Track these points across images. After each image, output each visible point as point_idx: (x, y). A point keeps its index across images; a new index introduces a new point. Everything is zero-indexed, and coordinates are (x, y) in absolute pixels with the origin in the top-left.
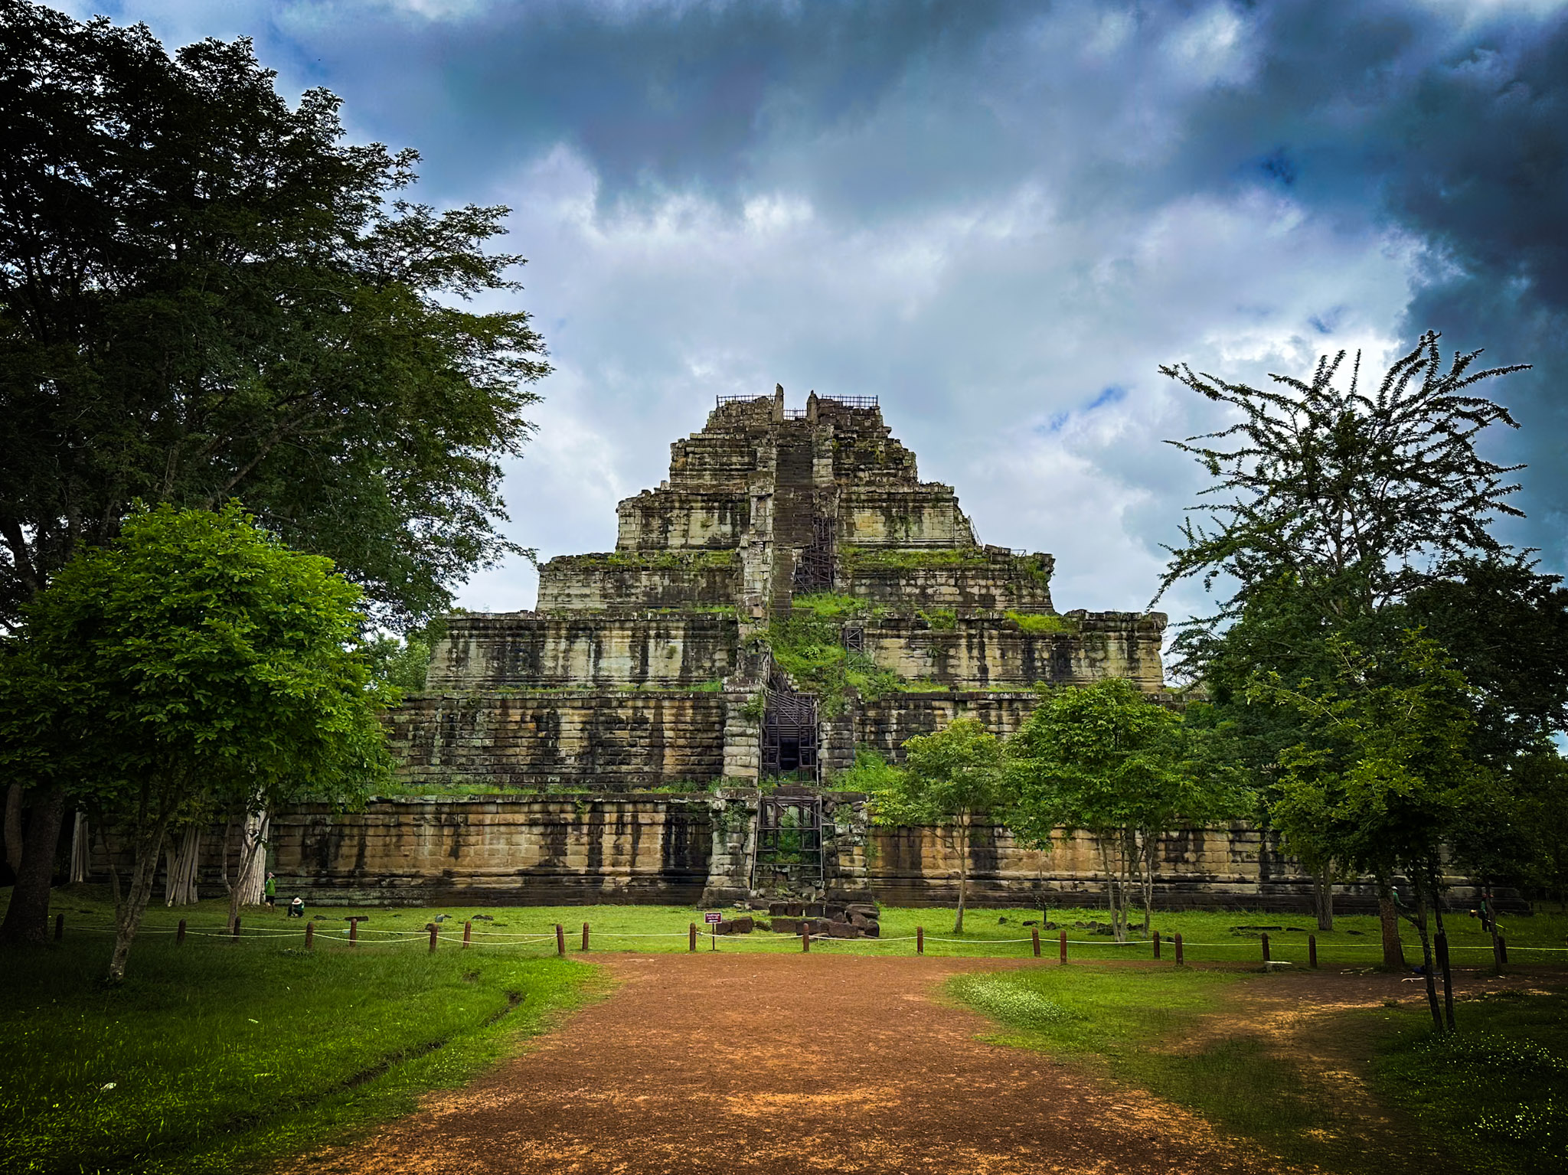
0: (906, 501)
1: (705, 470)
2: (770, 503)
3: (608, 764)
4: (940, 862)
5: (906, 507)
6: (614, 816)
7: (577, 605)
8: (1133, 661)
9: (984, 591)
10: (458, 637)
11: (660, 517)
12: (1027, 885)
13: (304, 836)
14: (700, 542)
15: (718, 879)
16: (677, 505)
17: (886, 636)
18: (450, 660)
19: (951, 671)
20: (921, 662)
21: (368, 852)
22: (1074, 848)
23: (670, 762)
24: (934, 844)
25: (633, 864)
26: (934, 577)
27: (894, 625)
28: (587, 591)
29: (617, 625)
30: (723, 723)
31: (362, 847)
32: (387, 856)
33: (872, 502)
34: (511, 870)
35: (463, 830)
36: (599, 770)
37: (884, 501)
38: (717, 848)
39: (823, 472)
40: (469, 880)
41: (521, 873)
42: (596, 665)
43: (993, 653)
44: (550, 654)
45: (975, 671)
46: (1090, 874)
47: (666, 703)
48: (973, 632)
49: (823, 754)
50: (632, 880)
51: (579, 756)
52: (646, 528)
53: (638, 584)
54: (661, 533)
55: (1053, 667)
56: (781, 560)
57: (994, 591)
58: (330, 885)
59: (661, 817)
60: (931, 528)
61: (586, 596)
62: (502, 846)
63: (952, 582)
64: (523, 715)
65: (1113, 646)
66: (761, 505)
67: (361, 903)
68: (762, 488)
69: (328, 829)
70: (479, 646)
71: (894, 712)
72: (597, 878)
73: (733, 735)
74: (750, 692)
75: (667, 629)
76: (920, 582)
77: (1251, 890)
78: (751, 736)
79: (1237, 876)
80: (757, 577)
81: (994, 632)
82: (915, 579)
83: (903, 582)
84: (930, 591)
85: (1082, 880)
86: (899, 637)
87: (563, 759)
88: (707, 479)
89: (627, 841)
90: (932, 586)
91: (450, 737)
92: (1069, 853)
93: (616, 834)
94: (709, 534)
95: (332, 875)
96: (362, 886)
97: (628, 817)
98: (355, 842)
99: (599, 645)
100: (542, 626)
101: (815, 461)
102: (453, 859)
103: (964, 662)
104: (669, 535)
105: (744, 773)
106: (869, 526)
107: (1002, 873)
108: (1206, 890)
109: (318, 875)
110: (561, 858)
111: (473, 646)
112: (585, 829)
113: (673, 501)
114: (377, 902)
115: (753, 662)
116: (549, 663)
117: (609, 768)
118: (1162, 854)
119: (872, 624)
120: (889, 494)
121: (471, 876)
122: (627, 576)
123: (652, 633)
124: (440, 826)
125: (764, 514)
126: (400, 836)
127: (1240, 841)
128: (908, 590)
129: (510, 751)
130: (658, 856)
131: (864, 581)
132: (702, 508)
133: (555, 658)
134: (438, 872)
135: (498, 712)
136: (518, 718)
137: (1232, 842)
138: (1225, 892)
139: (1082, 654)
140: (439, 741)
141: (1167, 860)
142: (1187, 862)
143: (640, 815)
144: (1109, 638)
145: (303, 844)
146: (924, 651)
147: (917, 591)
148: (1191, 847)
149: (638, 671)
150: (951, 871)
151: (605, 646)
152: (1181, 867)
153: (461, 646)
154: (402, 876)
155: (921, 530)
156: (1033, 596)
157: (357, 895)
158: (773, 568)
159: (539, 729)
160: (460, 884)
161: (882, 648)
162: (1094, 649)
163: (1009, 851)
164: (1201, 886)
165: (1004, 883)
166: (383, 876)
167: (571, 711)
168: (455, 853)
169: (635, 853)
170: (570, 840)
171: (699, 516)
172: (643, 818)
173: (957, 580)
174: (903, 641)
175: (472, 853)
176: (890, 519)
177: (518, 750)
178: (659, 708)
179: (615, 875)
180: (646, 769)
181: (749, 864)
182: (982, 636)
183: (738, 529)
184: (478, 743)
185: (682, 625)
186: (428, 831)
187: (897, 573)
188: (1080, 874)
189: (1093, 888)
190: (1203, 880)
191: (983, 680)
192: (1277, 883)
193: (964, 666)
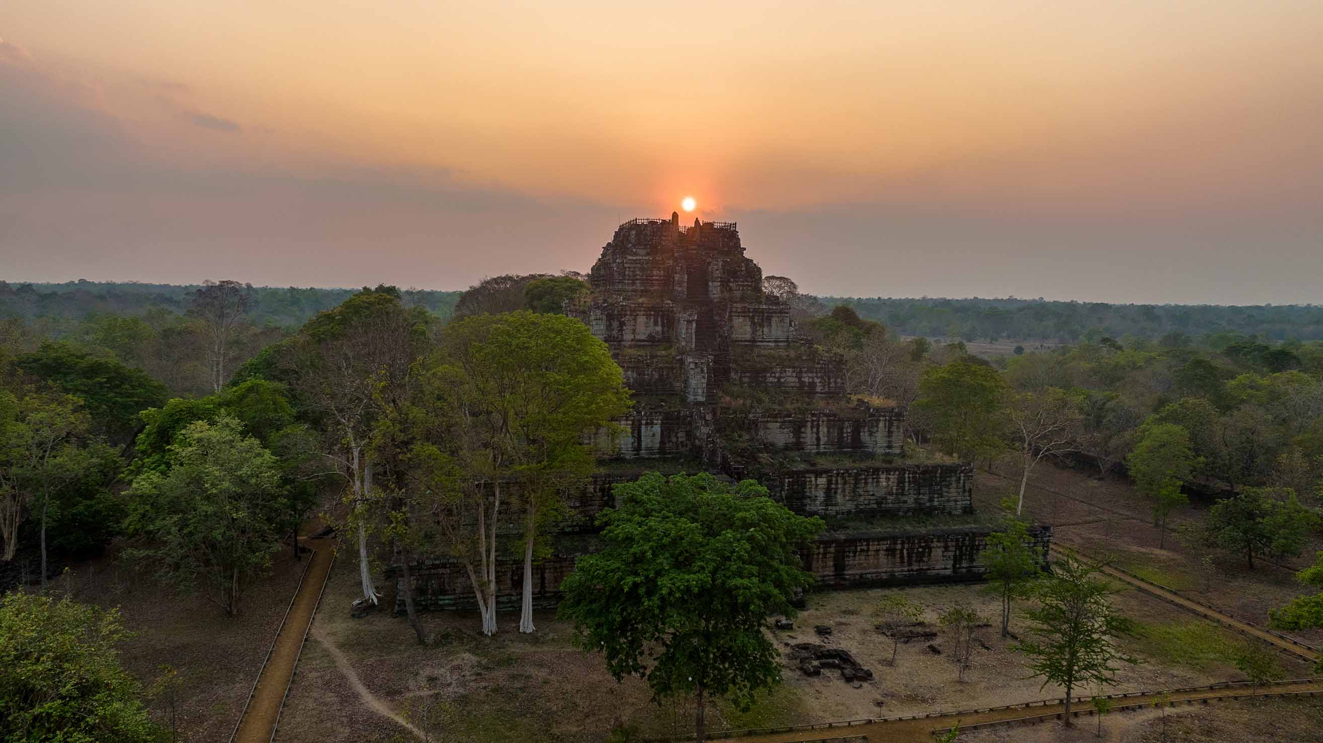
0: (763, 313)
1: (637, 279)
2: (694, 325)
4: (820, 570)
5: (763, 316)
9: (811, 380)
12: (857, 577)
14: (643, 337)
16: (628, 313)
17: (770, 422)
19: (802, 440)
20: (787, 435)
22: (878, 560)
26: (785, 372)
27: (774, 416)
33: (744, 313)
37: (749, 312)
39: (715, 292)
42: (612, 441)
43: (823, 430)
45: (814, 440)
46: (884, 570)
48: (815, 419)
52: (609, 327)
54: (619, 330)
57: (817, 381)
60: (776, 329)
63: (794, 374)
68: (690, 316)
75: (652, 420)
76: (777, 375)
77: (948, 572)
79: (943, 567)
80: (699, 386)
81: (825, 419)
84: (782, 380)
85: (880, 573)
92: (876, 562)
94: (648, 332)
101: (710, 284)
106: (742, 328)
107: (846, 572)
108: (931, 575)
113: (626, 311)
118: (914, 559)
120: (754, 309)
123: (644, 422)
125: (691, 332)
127: (946, 551)
128: (771, 379)
131: (747, 374)
132: (643, 315)
137: (943, 551)
138: (938, 574)
139: (866, 429)
141: (916, 561)
142: (924, 561)
144: (880, 420)
146: (789, 430)
147: (776, 380)
148: (926, 555)
149: (636, 444)
152: (921, 564)
155: (770, 331)
156: (836, 382)
161: (767, 428)
162: (873, 427)
163: (850, 563)
164: (929, 571)
171: (642, 319)
174: (778, 424)
176: (753, 324)
182: (818, 421)
183: (665, 329)
185: (660, 418)
187: (764, 368)
188: (880, 570)
189: (884, 576)
190: (929, 569)
191: (818, 445)
192: (959, 568)
193: (808, 436)
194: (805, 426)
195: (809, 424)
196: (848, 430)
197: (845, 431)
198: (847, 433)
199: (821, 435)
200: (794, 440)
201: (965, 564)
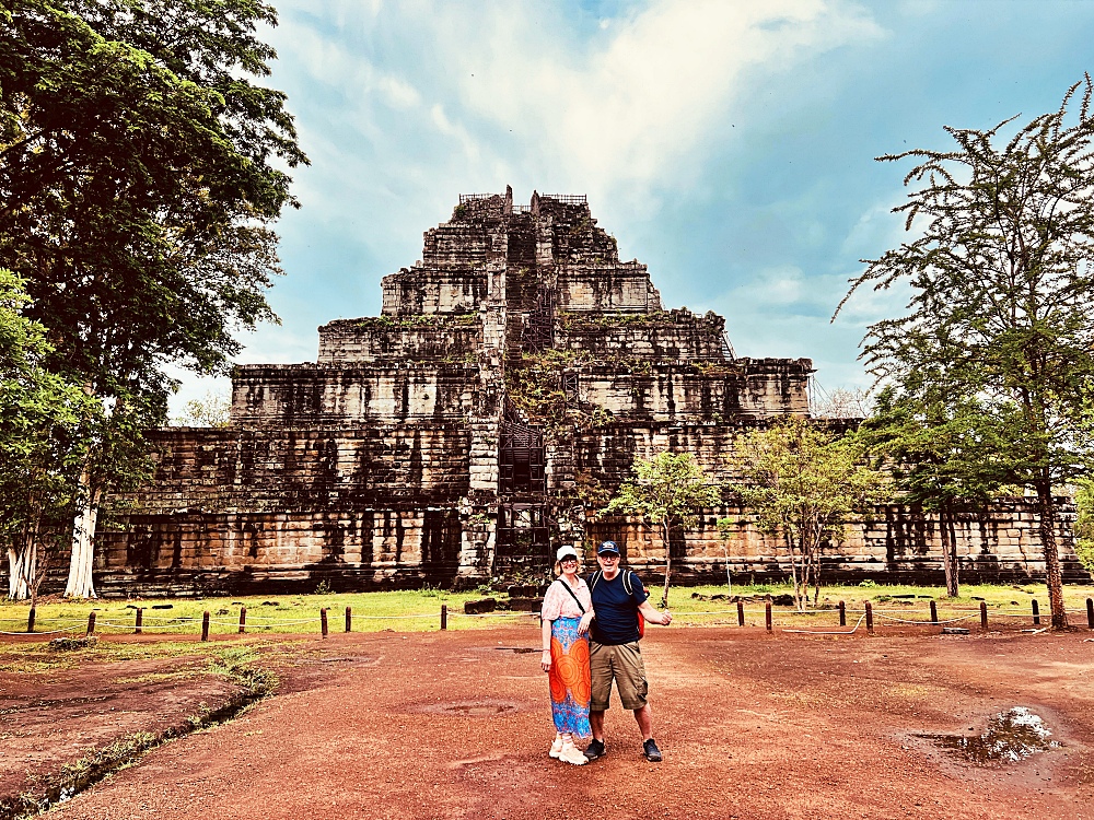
0: (610, 276)
1: (452, 253)
2: (503, 277)
3: (376, 481)
4: (642, 552)
5: (610, 281)
6: (382, 522)
7: (351, 358)
8: (786, 397)
9: (671, 345)
10: (255, 383)
11: (417, 290)
12: (709, 567)
13: (129, 542)
14: (449, 309)
15: (466, 569)
16: (429, 280)
17: (596, 380)
18: (248, 402)
19: (646, 406)
20: (623, 399)
21: (182, 554)
22: (744, 538)
23: (427, 481)
24: (636, 539)
25: (398, 559)
26: (633, 334)
27: (602, 372)
28: (358, 348)
29: (383, 373)
30: (469, 448)
31: (178, 549)
32: (198, 556)
33: (584, 277)
34: (300, 566)
35: (259, 534)
36: (370, 487)
37: (592, 276)
38: (465, 545)
39: (544, 254)
40: (266, 574)
41: (307, 568)
42: (366, 405)
43: (679, 391)
44: (329, 397)
45: (665, 406)
46: (757, 558)
47: (423, 433)
48: (663, 375)
49: (549, 470)
50: (398, 571)
51: (354, 476)
52: (405, 298)
53: (399, 342)
54: (417, 302)
55: (724, 402)
56: (513, 324)
57: (678, 345)
58: (153, 581)
59: (420, 522)
60: (629, 297)
61: (359, 351)
62: (291, 547)
63: (646, 338)
64: (307, 444)
65: (770, 385)
66: (497, 279)
67: (177, 594)
68: (497, 265)
69: (149, 536)
70: (272, 390)
71: (604, 438)
72: (368, 570)
73: (476, 457)
74: (491, 422)
75: (423, 376)
76: (622, 338)
77: (879, 567)
78: (492, 457)
79: (870, 557)
80: (494, 334)
81: (680, 376)
82: (617, 336)
83: (608, 339)
84: (629, 345)
85: (751, 563)
86: (606, 380)
87: (341, 479)
88: (453, 261)
89: (392, 541)
90: (631, 342)
91: (248, 462)
92: (741, 543)
93: (384, 536)
94: (455, 304)
95: (155, 572)
96: (179, 581)
97: (393, 523)
98: (172, 546)
99: (368, 389)
100: (321, 374)
101: (538, 245)
102: (252, 558)
103: (657, 398)
104: (423, 304)
105: (485, 486)
106: (581, 297)
107: (689, 559)
108: (846, 568)
109: (142, 572)
110: (340, 556)
111: (266, 391)
112: (359, 533)
113: (426, 277)
114: (191, 593)
115: (492, 400)
116: (329, 404)
117: (378, 485)
118: (812, 541)
119: (585, 371)
120: (596, 271)
121: (266, 570)
122: (390, 335)
123: (411, 379)
124: (241, 532)
125: (498, 287)
126: (208, 540)
127: (872, 530)
128: (613, 344)
129: (299, 472)
130: (419, 552)
131: (577, 339)
132: (449, 282)
133: (334, 400)
134: (241, 568)
135: (287, 441)
136: (304, 447)
137: (865, 531)
138: (861, 569)
139: (747, 391)
140: (239, 466)
141: (816, 546)
142: (831, 547)
143: (403, 521)
144: (767, 378)
145: (128, 548)
146: (626, 391)
147: (619, 346)
148: (834, 535)
149: (400, 409)
150: (650, 559)
151: (374, 389)
152: (826, 551)
153: (257, 391)
154: (212, 571)
155: (621, 299)
156: (708, 348)
157: (175, 588)
158: (507, 329)
159: (320, 455)
160: (259, 577)
161: (593, 389)
162: (757, 388)
163: (695, 542)
164: (842, 565)
165: (691, 566)
166: (194, 573)
167: (346, 441)
168: (253, 552)
169: (399, 551)
170: (347, 541)
171: (447, 289)
172: (406, 523)
173: (650, 337)
174: (609, 384)
175: (267, 553)
176: (597, 292)
177: (304, 472)
178: (417, 437)
179: (383, 569)
180: (408, 485)
181: (491, 555)
182: (670, 379)
183: (479, 299)
184: (271, 467)
185: (435, 373)
186: (233, 535)
187: (605, 331)
188: (749, 558)
189: (759, 569)
190: (843, 560)
191: (672, 412)
192: (899, 561)
193: (656, 402)
194: (651, 387)
195: (656, 383)
196: (717, 391)
197: (712, 393)
198: (717, 396)
199: (675, 399)
200: (634, 406)
201: (909, 554)
